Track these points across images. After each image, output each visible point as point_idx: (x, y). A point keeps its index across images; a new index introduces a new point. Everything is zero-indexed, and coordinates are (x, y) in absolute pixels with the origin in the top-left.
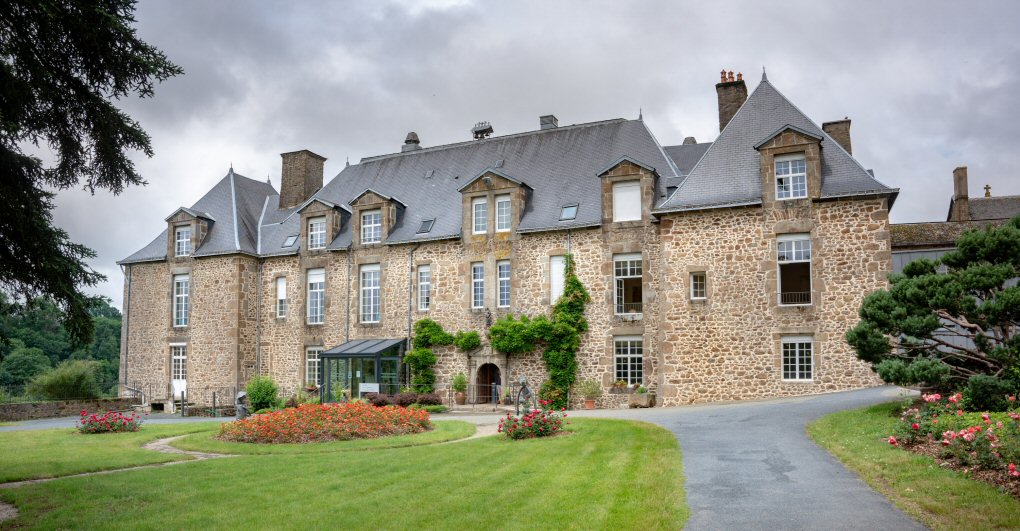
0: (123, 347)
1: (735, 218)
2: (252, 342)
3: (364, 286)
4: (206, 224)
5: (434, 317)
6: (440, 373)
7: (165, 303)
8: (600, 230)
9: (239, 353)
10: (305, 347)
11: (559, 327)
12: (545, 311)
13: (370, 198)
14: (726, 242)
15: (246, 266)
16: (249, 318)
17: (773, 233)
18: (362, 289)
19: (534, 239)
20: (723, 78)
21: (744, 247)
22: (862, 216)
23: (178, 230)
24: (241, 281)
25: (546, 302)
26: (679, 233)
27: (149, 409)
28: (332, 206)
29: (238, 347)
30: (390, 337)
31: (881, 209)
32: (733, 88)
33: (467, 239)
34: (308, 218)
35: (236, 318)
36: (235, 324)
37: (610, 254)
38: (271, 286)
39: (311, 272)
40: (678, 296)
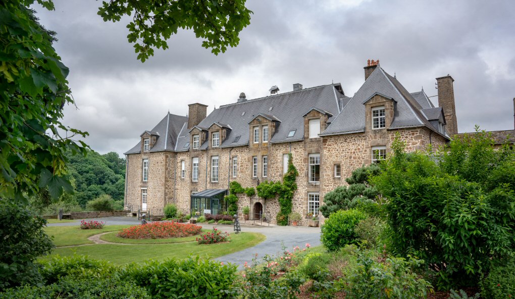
0: (125, 189)
1: (353, 138)
2: (172, 188)
3: (213, 165)
4: (155, 138)
5: (238, 181)
6: (240, 205)
7: (140, 171)
8: (303, 142)
9: (165, 193)
10: (191, 191)
11: (283, 187)
12: (280, 179)
13: (215, 127)
14: (349, 150)
15: (169, 156)
16: (170, 178)
17: (369, 146)
18: (212, 167)
19: (277, 146)
20: (369, 63)
21: (357, 152)
22: (409, 137)
23: (145, 140)
24: (166, 162)
25: (280, 175)
26: (330, 145)
27: (132, 215)
28: (201, 130)
29: (165, 191)
30: (222, 189)
31: (418, 134)
32: (371, 69)
33: (251, 146)
34: (193, 135)
35: (164, 178)
36: (163, 180)
37: (307, 153)
38: (179, 164)
39: (194, 159)
40: (329, 175)
